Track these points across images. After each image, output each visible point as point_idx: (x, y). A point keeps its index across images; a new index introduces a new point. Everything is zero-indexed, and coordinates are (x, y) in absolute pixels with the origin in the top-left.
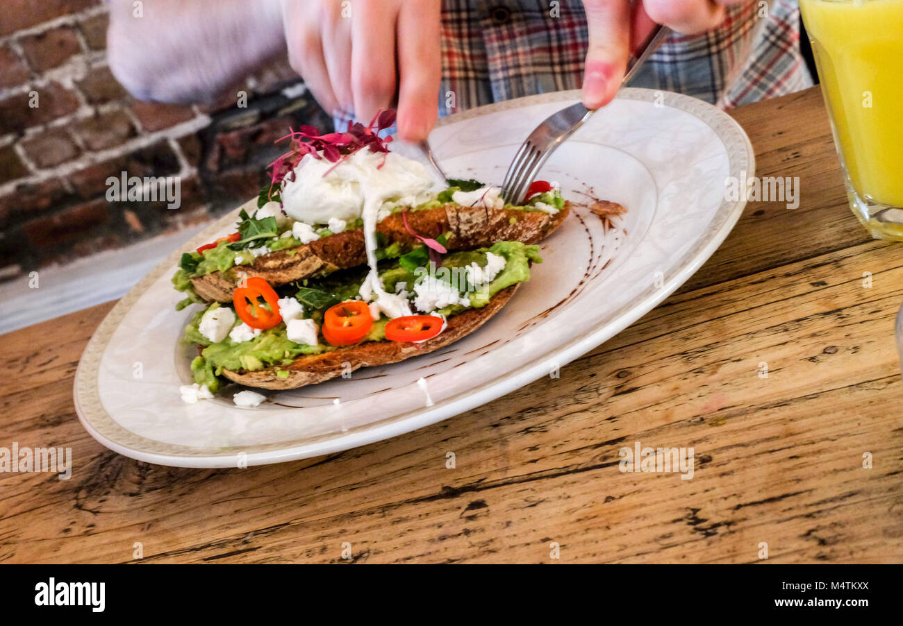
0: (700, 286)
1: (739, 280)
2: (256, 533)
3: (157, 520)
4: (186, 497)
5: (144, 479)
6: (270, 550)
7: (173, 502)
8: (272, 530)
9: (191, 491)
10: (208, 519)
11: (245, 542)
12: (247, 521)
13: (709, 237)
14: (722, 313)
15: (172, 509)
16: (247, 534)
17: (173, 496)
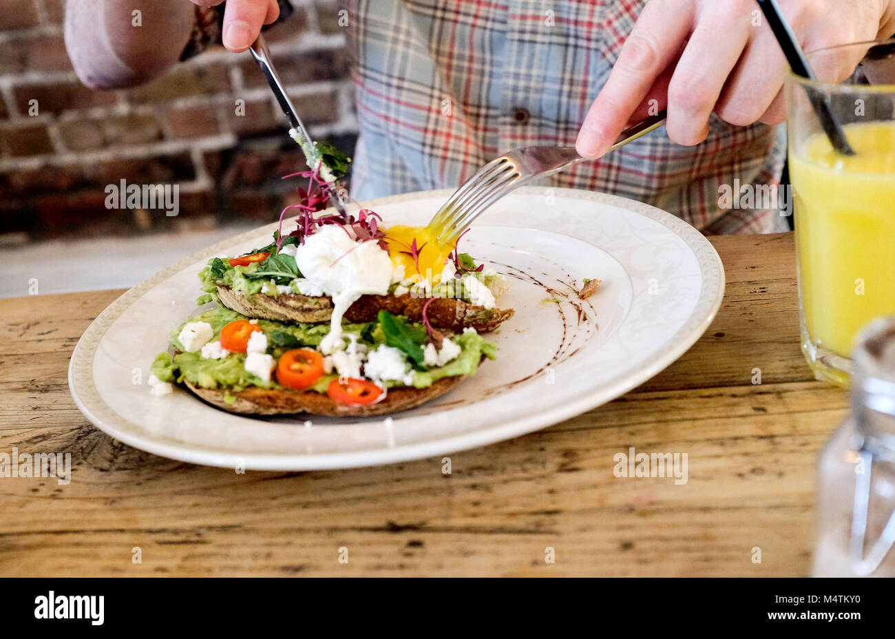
0: (653, 389)
1: (690, 392)
2: (210, 528)
3: (121, 498)
4: (151, 483)
5: (116, 457)
6: (220, 546)
7: (139, 484)
8: (225, 529)
9: (157, 478)
10: (167, 507)
11: (199, 535)
12: (204, 515)
13: (671, 348)
14: (669, 417)
15: (137, 491)
16: (200, 527)
17: (140, 479)
